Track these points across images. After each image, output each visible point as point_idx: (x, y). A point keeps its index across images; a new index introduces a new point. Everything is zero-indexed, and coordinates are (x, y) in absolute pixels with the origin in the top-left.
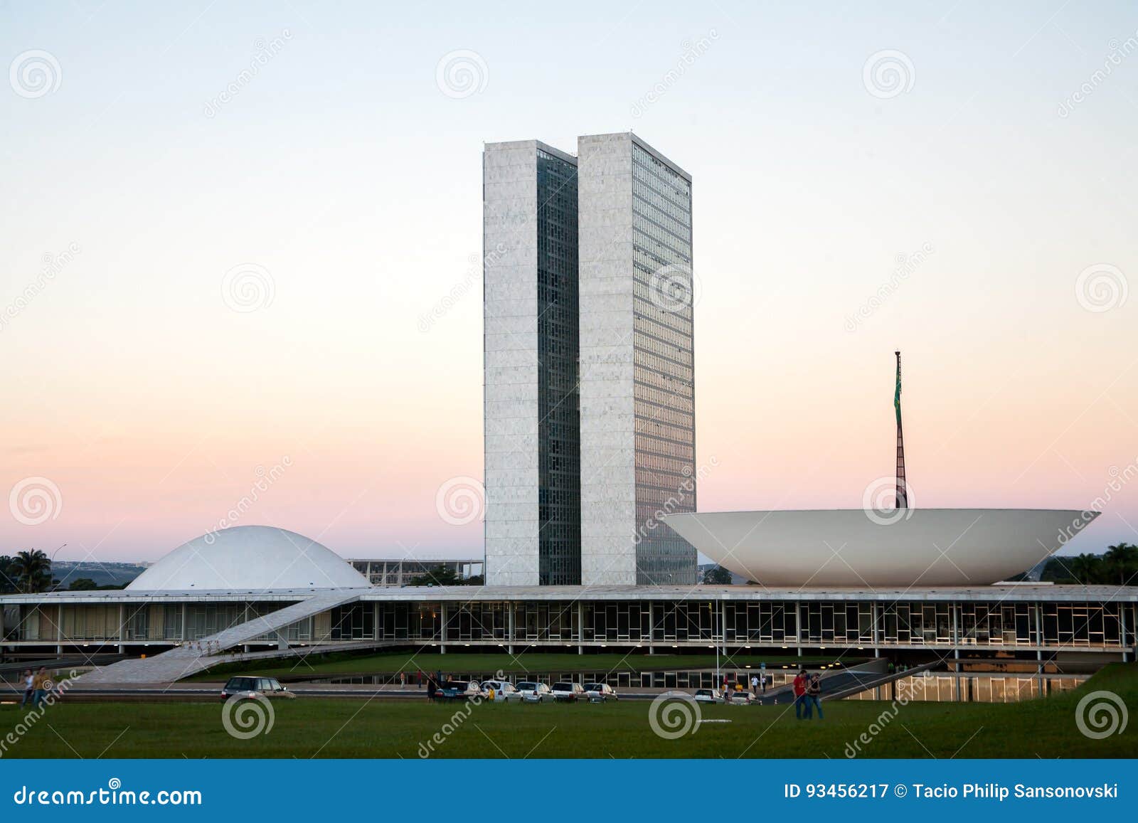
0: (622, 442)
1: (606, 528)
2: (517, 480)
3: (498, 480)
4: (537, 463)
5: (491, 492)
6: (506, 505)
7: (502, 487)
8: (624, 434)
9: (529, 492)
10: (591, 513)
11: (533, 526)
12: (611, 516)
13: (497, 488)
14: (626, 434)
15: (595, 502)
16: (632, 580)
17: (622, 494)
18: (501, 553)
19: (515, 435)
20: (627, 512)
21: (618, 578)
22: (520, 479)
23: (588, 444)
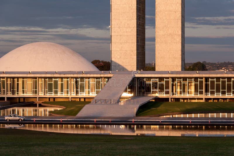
0: (175, 8)
1: (168, 46)
2: (126, 24)
3: (117, 24)
4: (136, 17)
5: (114, 30)
6: (121, 35)
7: (119, 27)
8: (176, 5)
9: (132, 30)
10: (161, 40)
11: (134, 45)
12: (170, 41)
13: (117, 28)
14: (177, 5)
15: (163, 35)
16: (180, 69)
17: (175, 31)
18: (118, 57)
19: (125, 4)
20: (177, 40)
21: (173, 68)
22: (128, 24)
23: (160, 9)
